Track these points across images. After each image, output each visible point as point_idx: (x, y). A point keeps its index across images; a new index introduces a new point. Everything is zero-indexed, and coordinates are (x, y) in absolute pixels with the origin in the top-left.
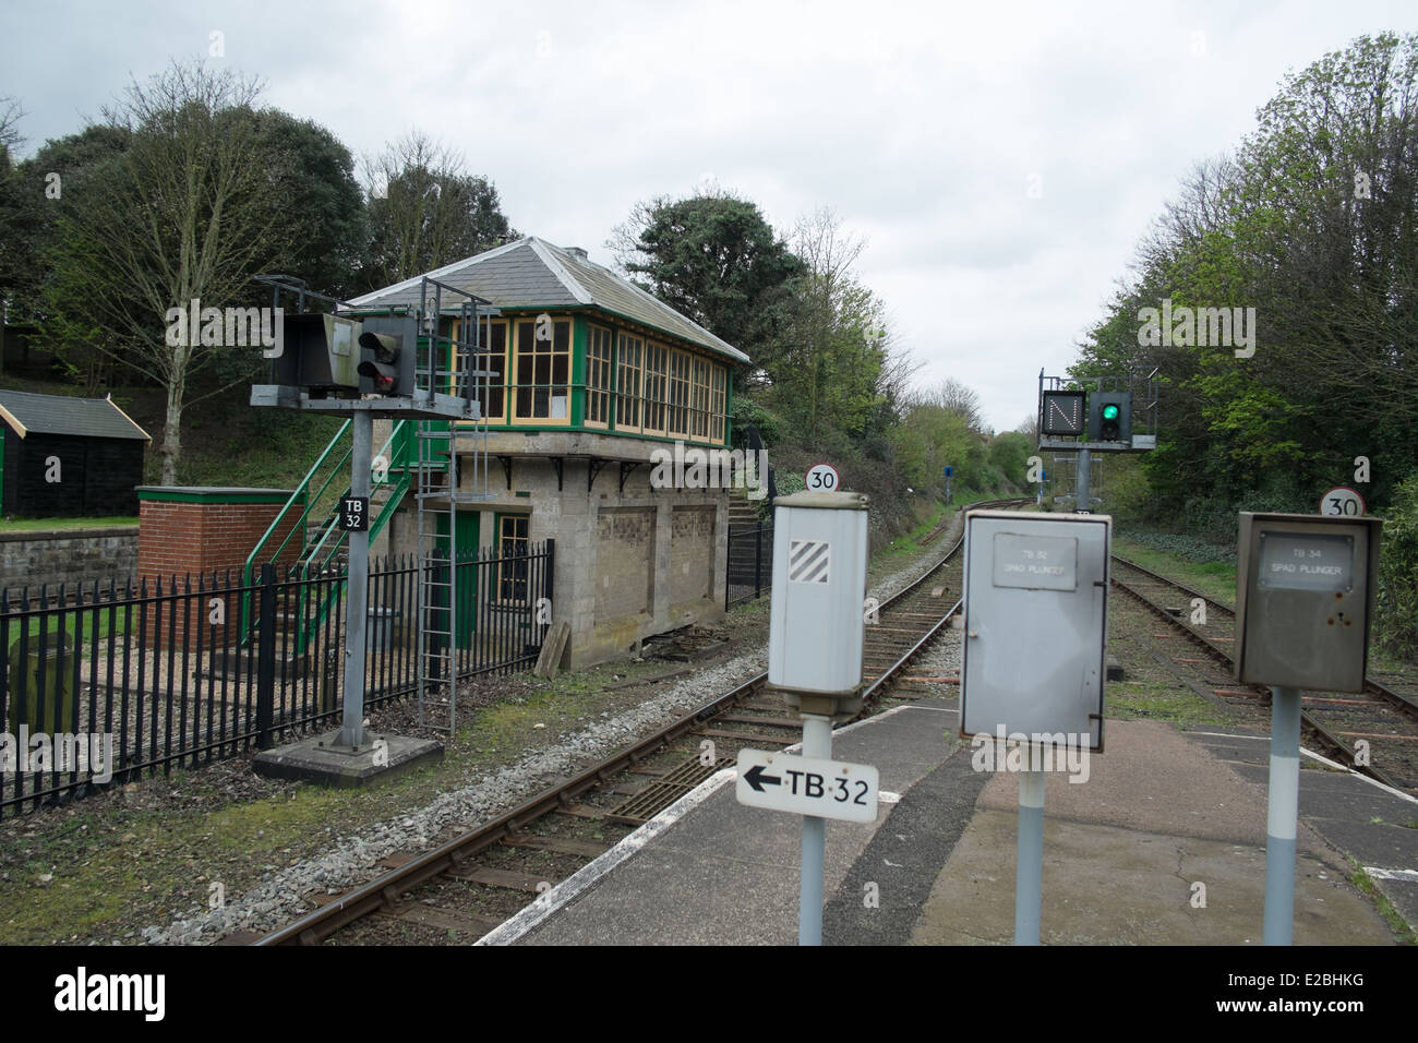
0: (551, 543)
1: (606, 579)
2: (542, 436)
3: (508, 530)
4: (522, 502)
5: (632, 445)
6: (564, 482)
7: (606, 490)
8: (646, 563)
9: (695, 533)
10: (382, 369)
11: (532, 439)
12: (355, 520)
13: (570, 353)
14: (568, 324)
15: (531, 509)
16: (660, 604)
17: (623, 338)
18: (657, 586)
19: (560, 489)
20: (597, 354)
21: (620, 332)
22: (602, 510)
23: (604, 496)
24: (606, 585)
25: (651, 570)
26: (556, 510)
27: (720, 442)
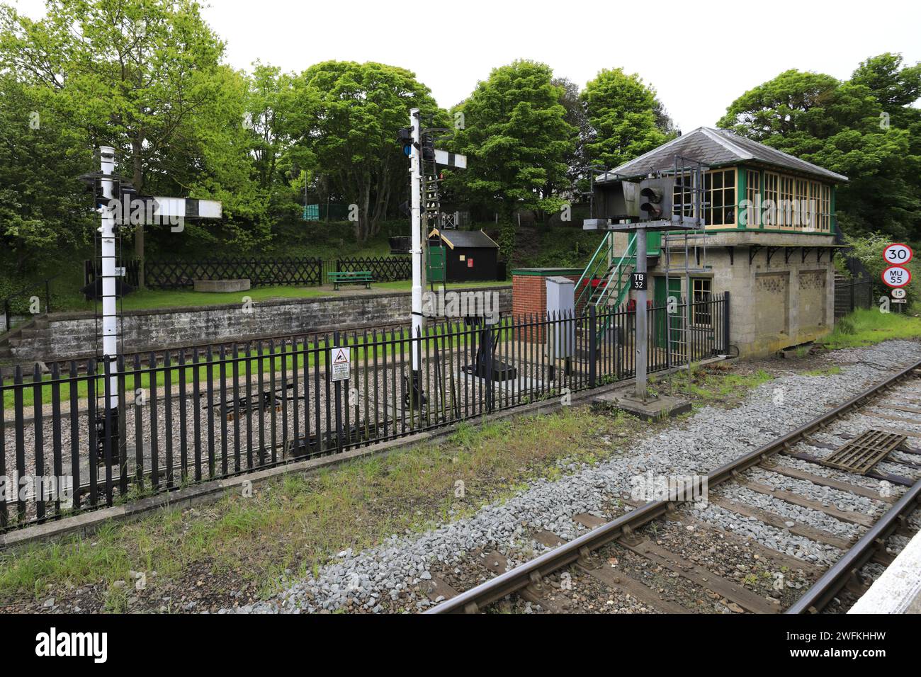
0: (727, 294)
1: (760, 314)
2: (718, 234)
3: (698, 286)
4: (707, 271)
5: (775, 236)
6: (735, 260)
7: (759, 263)
8: (783, 304)
9: (813, 287)
11: (712, 237)
12: (639, 284)
13: (736, 188)
14: (734, 171)
15: (713, 275)
16: (793, 329)
17: (767, 175)
18: (791, 318)
19: (732, 264)
20: (751, 186)
21: (765, 172)
22: (757, 275)
23: (758, 267)
24: (760, 317)
25: (787, 309)
26: (730, 276)
27: (828, 231)
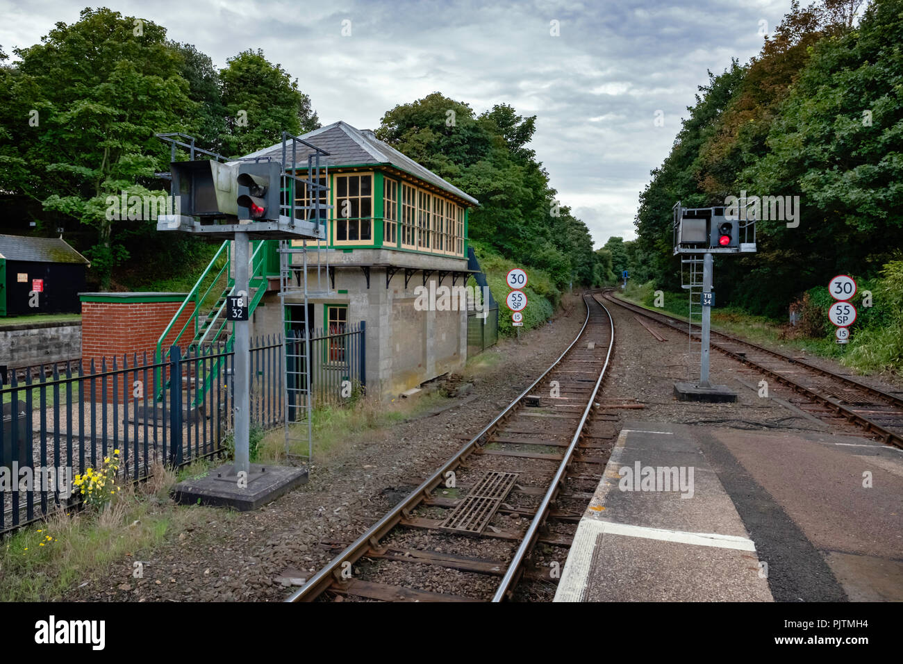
0: (363, 324)
1: (398, 346)
2: (355, 252)
3: (333, 316)
4: (343, 297)
5: (412, 257)
6: (371, 281)
7: (397, 287)
8: (421, 334)
9: (448, 314)
10: (256, 201)
11: (348, 255)
12: (238, 313)
13: (372, 197)
14: (370, 177)
15: (349, 301)
16: (431, 360)
17: (404, 186)
18: (428, 350)
19: (368, 288)
20: (389, 197)
21: (403, 183)
22: (395, 300)
23: (396, 292)
24: (398, 350)
25: (424, 339)
26: (366, 302)
27: (461, 255)
